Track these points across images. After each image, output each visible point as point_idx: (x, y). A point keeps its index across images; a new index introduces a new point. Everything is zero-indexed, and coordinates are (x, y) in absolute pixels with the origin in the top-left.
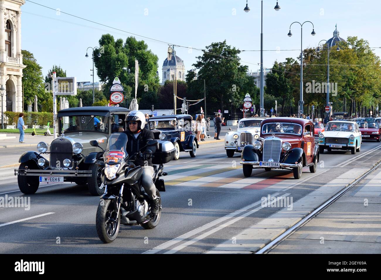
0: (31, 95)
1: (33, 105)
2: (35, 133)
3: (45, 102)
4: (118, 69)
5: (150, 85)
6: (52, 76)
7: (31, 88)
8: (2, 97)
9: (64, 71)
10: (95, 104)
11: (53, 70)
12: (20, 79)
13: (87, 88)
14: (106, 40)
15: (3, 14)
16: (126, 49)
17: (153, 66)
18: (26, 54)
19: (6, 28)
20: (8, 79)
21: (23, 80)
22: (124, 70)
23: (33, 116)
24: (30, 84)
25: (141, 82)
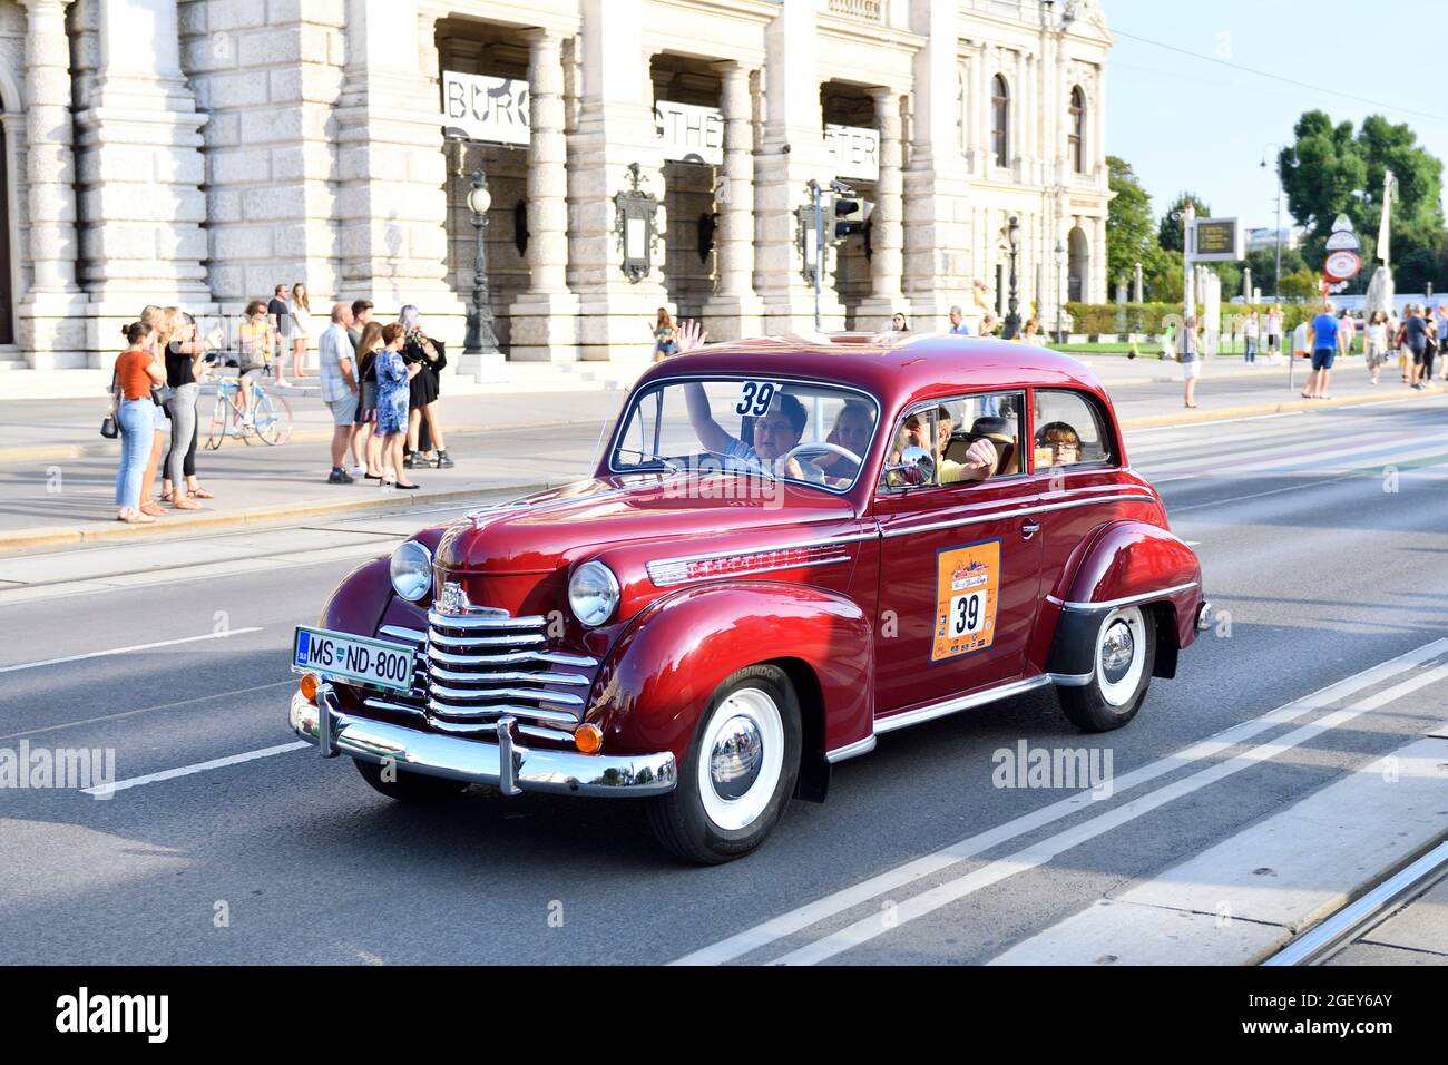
0: (1125, 264)
1: (1131, 286)
2: (1137, 353)
3: (1159, 278)
4: (1341, 195)
5: (1421, 233)
6: (1182, 215)
7: (1124, 246)
8: (1059, 268)
9: (1205, 203)
10: (1281, 282)
11: (1180, 202)
12: (1102, 226)
13: (1261, 244)
14: (1311, 125)
15: (1064, 71)
16: (1360, 146)
17: (1432, 187)
18: (1116, 165)
19: (1070, 106)
20: (1074, 225)
21: (1109, 227)
22: (1355, 200)
23: (1130, 312)
24: (1124, 236)
25: (1399, 227)
